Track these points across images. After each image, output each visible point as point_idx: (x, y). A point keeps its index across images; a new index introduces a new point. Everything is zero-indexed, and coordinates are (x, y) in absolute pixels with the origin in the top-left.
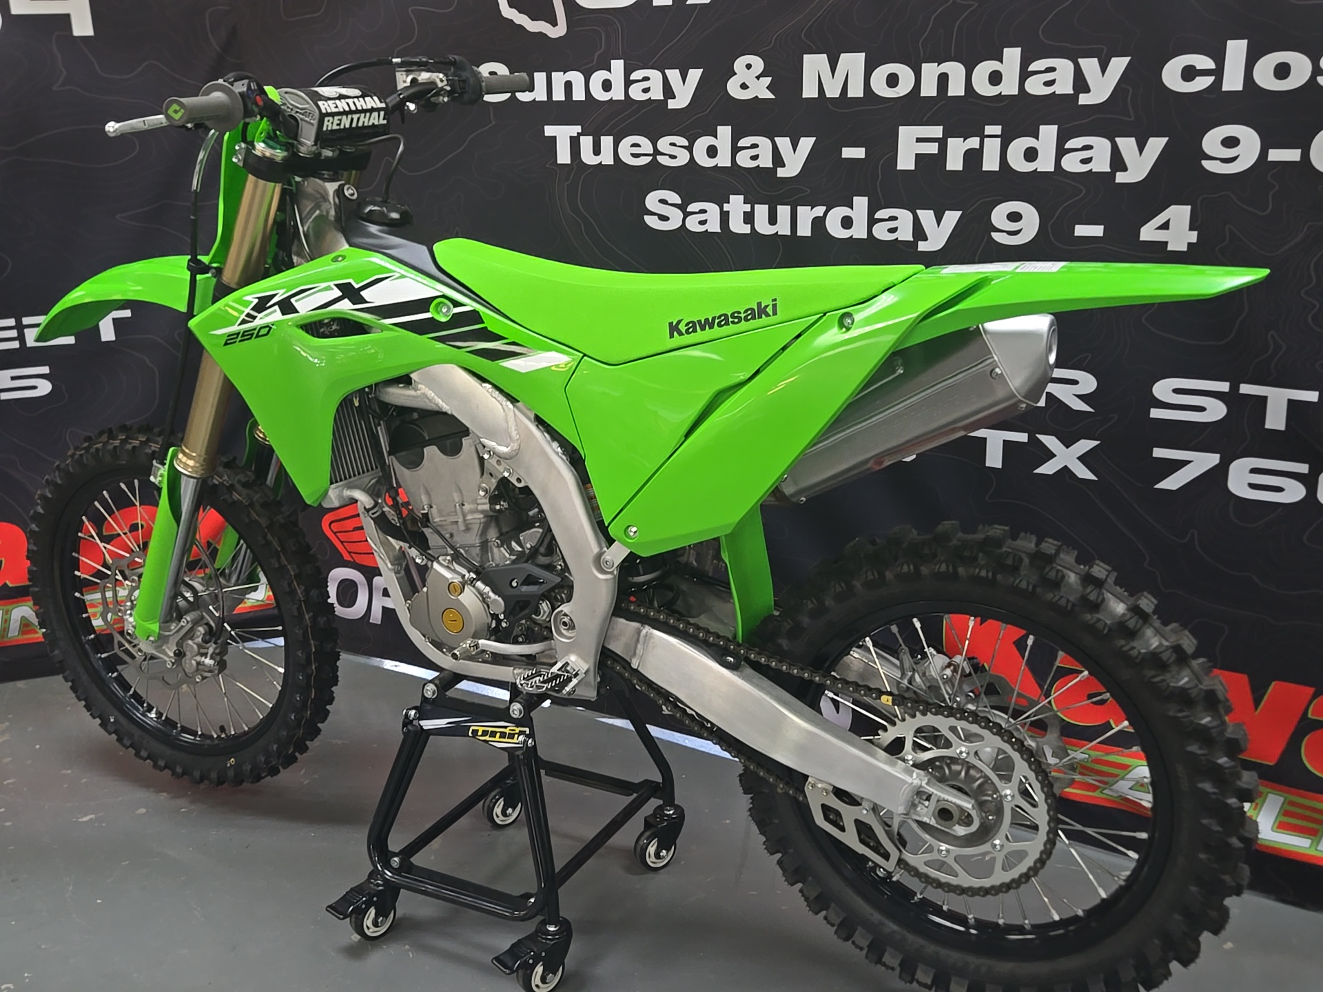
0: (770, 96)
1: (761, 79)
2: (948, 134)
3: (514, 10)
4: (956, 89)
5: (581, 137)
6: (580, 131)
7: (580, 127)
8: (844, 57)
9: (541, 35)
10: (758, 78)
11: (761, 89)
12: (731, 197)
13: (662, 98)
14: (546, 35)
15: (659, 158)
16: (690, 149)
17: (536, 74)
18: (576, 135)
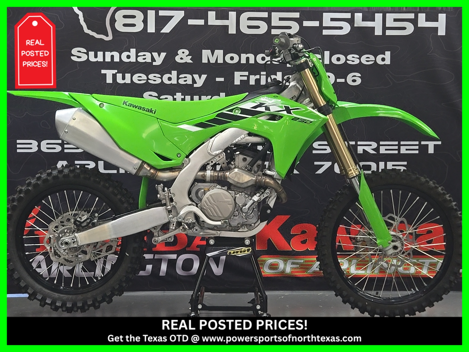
0: (191, 62)
1: (188, 56)
2: (250, 74)
3: (90, 30)
4: (252, 61)
5: (117, 74)
6: (117, 72)
7: (117, 70)
8: (216, 51)
9: (101, 39)
10: (187, 56)
11: (188, 60)
12: (177, 93)
13: (151, 62)
14: (103, 39)
15: (149, 81)
16: (161, 78)
17: (98, 52)
18: (115, 73)
